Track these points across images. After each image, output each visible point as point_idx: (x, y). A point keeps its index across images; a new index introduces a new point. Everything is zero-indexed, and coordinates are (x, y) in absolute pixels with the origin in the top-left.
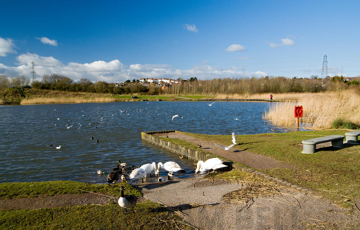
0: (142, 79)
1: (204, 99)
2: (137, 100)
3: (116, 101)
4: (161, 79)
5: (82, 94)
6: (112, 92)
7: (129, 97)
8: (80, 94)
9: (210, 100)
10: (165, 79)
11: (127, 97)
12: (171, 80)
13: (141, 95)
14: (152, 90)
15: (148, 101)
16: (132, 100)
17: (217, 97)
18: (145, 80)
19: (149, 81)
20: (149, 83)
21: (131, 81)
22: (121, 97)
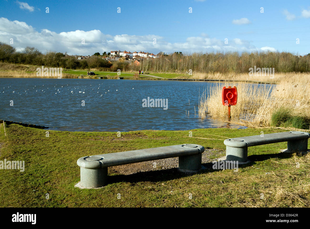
0: (113, 52)
1: (176, 78)
2: (93, 77)
3: (67, 77)
4: (137, 53)
5: (25, 67)
6: (64, 66)
7: (85, 73)
8: (23, 67)
9: (183, 80)
10: (141, 53)
11: (82, 73)
12: (148, 54)
13: (101, 70)
14: (115, 66)
15: (106, 78)
16: (87, 77)
17: (194, 77)
18: (116, 53)
19: (121, 54)
20: (121, 57)
21: (101, 54)
22: (74, 73)
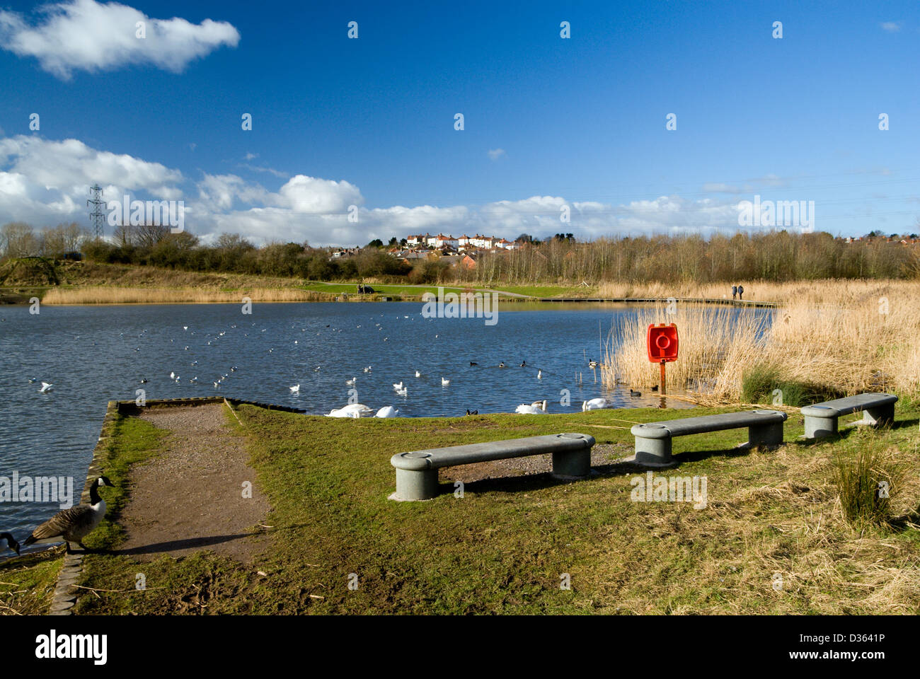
0: (412, 238)
1: (560, 296)
2: (371, 297)
3: (311, 299)
4: (469, 238)
5: (219, 278)
6: (305, 274)
7: (351, 289)
8: (214, 279)
9: (576, 301)
10: (478, 237)
11: (344, 288)
12: (495, 240)
13: (387, 282)
14: (419, 270)
15: (400, 300)
16: (356, 298)
17: (601, 292)
18: (420, 239)
19: (431, 242)
20: (432, 248)
21: (386, 243)
22: (327, 288)
